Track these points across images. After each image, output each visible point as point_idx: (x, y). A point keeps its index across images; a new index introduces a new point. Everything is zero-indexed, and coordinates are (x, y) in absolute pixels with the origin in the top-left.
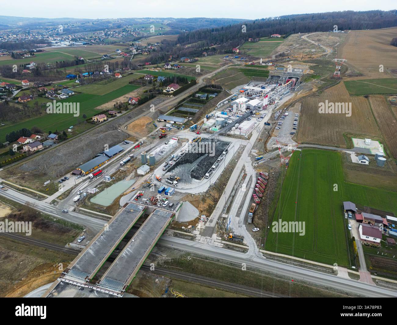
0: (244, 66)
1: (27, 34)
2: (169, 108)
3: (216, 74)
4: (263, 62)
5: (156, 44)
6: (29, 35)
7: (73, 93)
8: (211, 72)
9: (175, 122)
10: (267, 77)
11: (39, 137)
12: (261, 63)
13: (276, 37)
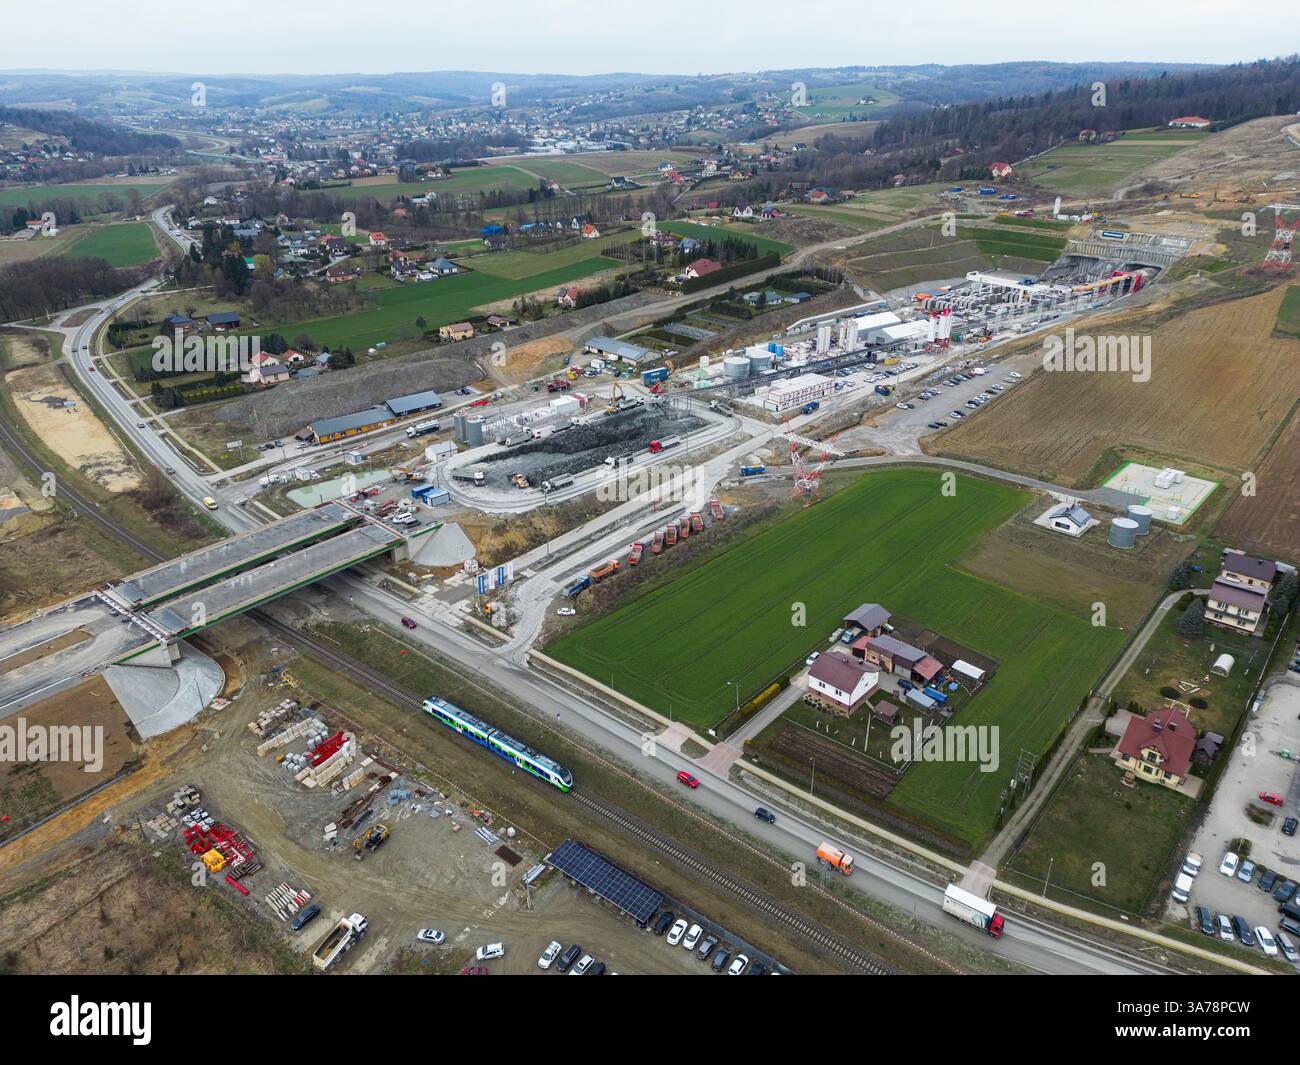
0: (994, 221)
1: (494, 121)
2: (640, 321)
3: (868, 241)
4: (1062, 212)
5: (795, 149)
6: (498, 122)
7: (455, 270)
8: (860, 234)
9: (620, 358)
10: (1053, 261)
11: (301, 358)
12: (1056, 211)
13: (1189, 127)
